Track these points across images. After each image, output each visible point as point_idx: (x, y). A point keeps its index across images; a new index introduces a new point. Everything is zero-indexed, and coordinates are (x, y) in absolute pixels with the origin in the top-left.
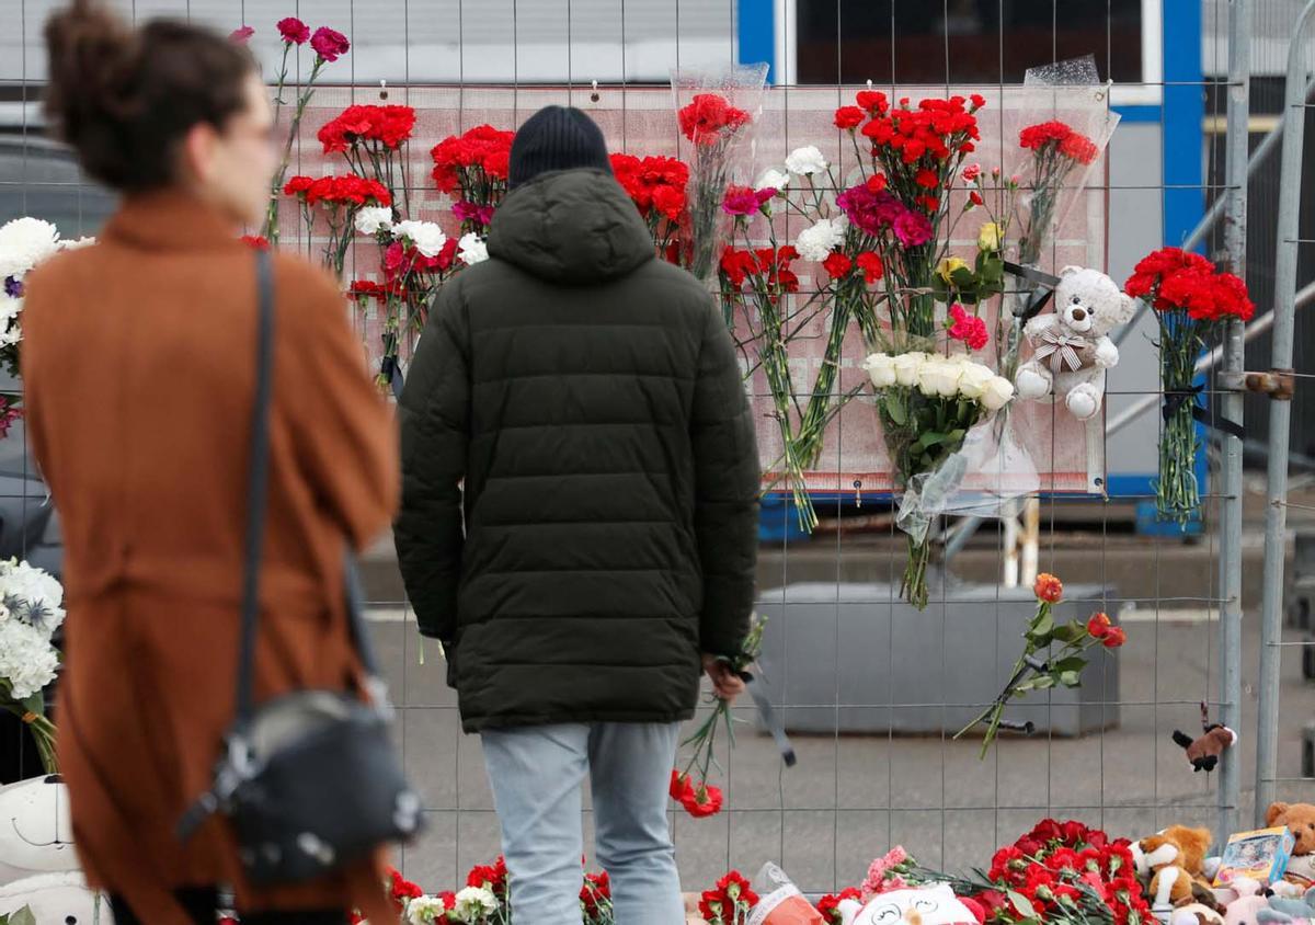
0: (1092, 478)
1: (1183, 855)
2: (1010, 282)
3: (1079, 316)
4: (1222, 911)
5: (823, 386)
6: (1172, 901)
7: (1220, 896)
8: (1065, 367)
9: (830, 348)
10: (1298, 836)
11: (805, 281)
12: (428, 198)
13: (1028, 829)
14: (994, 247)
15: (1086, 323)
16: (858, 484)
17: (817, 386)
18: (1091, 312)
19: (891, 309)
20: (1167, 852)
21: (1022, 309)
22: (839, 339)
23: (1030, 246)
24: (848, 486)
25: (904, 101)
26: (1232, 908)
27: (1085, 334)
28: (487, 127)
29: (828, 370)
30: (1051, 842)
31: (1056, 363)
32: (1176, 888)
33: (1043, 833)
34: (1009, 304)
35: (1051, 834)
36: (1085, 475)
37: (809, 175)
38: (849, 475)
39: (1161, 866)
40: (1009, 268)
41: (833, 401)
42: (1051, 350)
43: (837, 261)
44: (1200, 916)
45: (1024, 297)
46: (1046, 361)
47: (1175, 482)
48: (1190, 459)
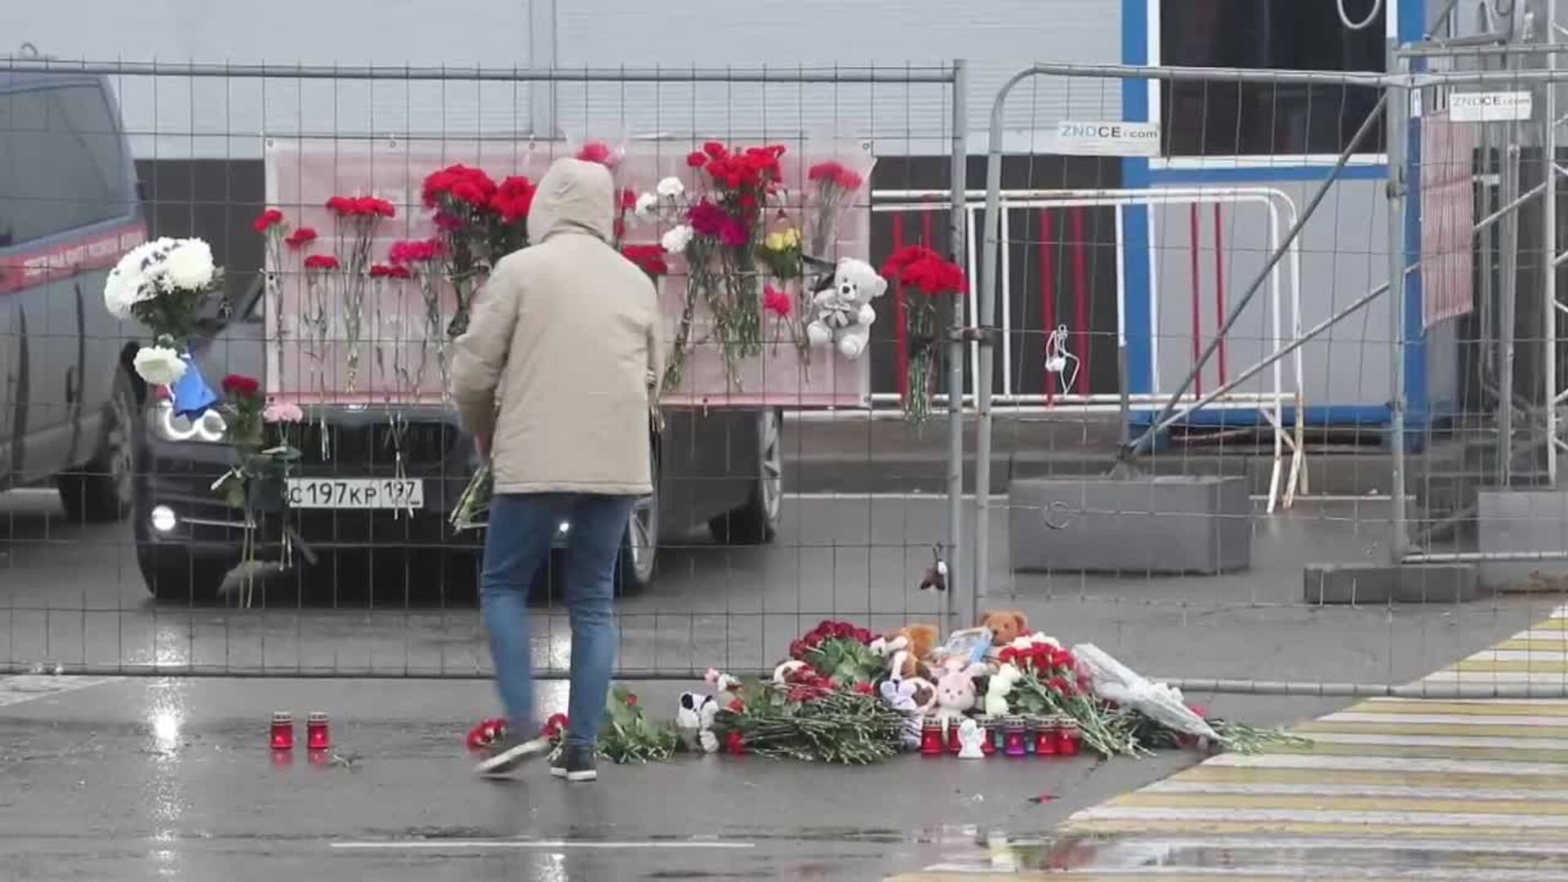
0: (862, 397)
1: (912, 643)
2: (807, 269)
3: (846, 290)
4: (935, 682)
5: (682, 336)
6: (902, 674)
7: (934, 672)
8: (838, 324)
9: (686, 312)
10: (995, 633)
11: (671, 266)
12: (422, 212)
13: (814, 626)
14: (794, 244)
15: (852, 295)
16: (705, 401)
17: (678, 335)
18: (855, 287)
19: (728, 286)
20: (901, 641)
21: (814, 286)
22: (691, 306)
23: (819, 244)
24: (699, 402)
25: (738, 149)
26: (942, 681)
27: (851, 302)
28: (460, 166)
29: (685, 326)
30: (828, 636)
31: (833, 322)
32: (905, 665)
33: (823, 629)
34: (807, 283)
35: (828, 631)
36: (857, 396)
37: (672, 196)
38: (699, 396)
39: (898, 650)
40: (807, 260)
41: (689, 346)
42: (830, 313)
43: (690, 250)
44: (918, 686)
45: (816, 278)
46: (827, 319)
47: (915, 400)
48: (926, 385)
